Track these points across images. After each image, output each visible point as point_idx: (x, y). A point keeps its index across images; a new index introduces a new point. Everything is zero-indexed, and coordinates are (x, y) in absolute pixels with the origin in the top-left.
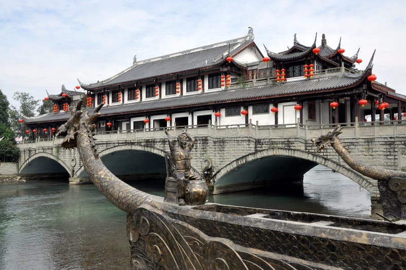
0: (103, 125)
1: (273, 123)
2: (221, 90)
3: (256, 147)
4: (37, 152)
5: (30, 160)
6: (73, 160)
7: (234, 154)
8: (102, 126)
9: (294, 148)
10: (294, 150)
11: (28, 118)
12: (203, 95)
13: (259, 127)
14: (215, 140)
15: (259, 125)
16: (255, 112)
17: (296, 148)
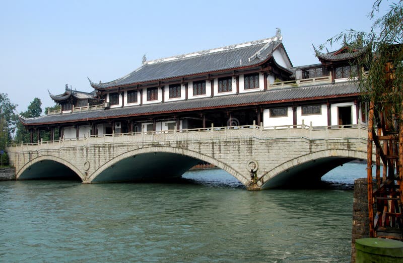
0: (118, 126)
1: (326, 124)
2: (259, 90)
3: (310, 148)
4: (40, 155)
5: (30, 164)
6: (85, 163)
7: (283, 156)
8: (116, 127)
9: (355, 149)
10: (355, 151)
11: (27, 119)
12: (238, 96)
13: (312, 127)
14: (261, 141)
15: (313, 126)
16: (304, 113)
17: (357, 149)
